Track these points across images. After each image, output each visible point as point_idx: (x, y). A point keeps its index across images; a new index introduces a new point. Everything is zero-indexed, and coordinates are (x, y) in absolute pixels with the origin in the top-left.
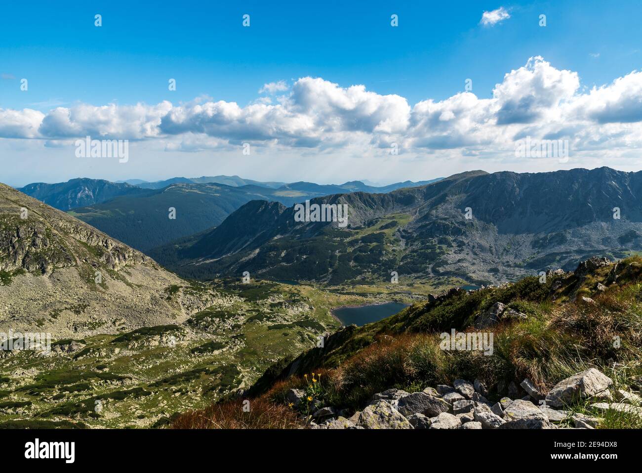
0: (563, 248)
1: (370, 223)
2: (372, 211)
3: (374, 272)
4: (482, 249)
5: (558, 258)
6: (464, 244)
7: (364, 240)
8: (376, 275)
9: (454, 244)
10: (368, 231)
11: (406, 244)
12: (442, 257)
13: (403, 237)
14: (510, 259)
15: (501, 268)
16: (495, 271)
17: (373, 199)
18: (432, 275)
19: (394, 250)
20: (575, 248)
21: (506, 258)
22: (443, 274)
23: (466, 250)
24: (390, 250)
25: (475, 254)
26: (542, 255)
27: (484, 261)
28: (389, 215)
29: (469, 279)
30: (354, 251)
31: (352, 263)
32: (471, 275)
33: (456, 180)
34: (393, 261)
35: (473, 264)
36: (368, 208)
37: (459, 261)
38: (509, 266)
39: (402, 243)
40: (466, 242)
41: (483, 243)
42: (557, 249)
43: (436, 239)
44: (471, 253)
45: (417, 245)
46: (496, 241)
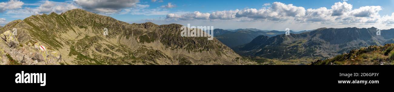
0: (346, 47)
1: (294, 42)
2: (295, 39)
3: (295, 56)
4: (326, 49)
5: (345, 50)
6: (321, 47)
7: (292, 47)
8: (296, 57)
9: (318, 48)
10: (294, 44)
11: (305, 48)
12: (315, 51)
13: (304, 46)
14: (334, 51)
15: (331, 53)
16: (330, 54)
17: (295, 35)
18: (312, 56)
19: (301, 50)
20: (349, 47)
21: (332, 51)
22: (316, 56)
23: (322, 49)
24: (300, 50)
25: (324, 50)
26: (341, 49)
27: (327, 52)
28: (299, 40)
29: (323, 57)
30: (290, 50)
31: (289, 53)
32: (323, 56)
33: (318, 30)
34: (301, 53)
35: (324, 53)
36: (294, 38)
37: (320, 52)
38: (333, 53)
39: (304, 48)
40: (322, 47)
41: (326, 47)
42: (345, 48)
43: (313, 46)
44: (323, 50)
45: (308, 48)
46: (330, 46)
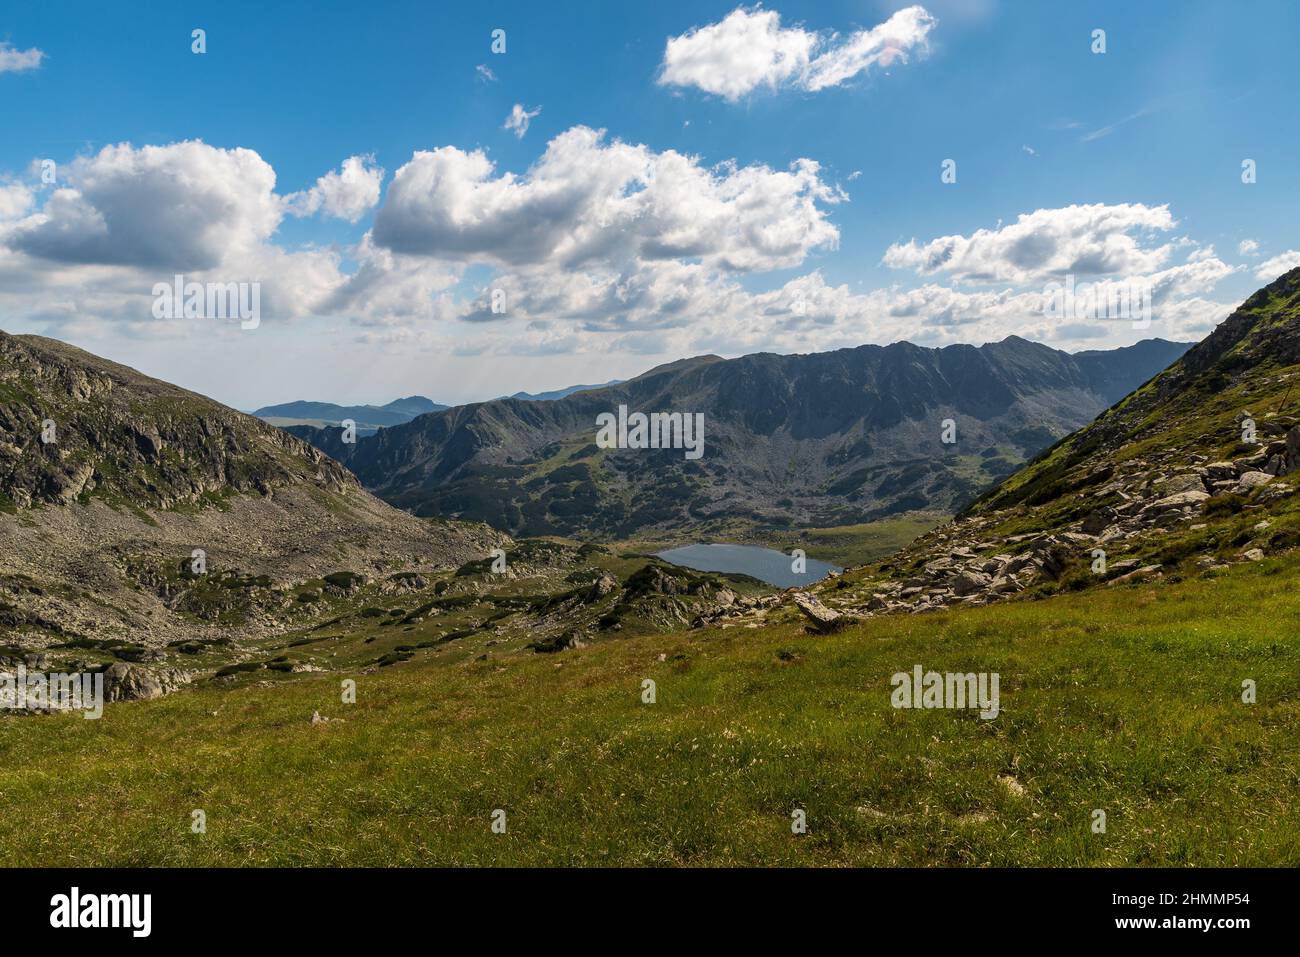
0: (870, 462)
1: (549, 452)
2: (539, 432)
3: (592, 528)
4: (755, 475)
5: (870, 476)
6: (725, 471)
7: (553, 477)
8: (598, 533)
9: (708, 472)
10: (552, 464)
11: (630, 479)
12: (699, 492)
13: (620, 468)
14: (800, 485)
15: (793, 500)
16: (787, 504)
17: (537, 411)
18: (693, 520)
19: (612, 490)
20: (887, 460)
21: (793, 486)
22: (711, 516)
23: (730, 480)
24: (607, 490)
25: (746, 484)
26: (843, 476)
27: (764, 493)
28: (573, 437)
29: (756, 517)
30: (544, 497)
31: (548, 517)
32: (756, 511)
33: (678, 372)
34: (619, 507)
35: (750, 498)
36: (532, 428)
37: (727, 495)
38: (802, 495)
39: (622, 477)
40: (727, 466)
41: (751, 464)
42: (863, 464)
43: (677, 466)
44: (739, 484)
45: (650, 478)
46: (770, 461)
